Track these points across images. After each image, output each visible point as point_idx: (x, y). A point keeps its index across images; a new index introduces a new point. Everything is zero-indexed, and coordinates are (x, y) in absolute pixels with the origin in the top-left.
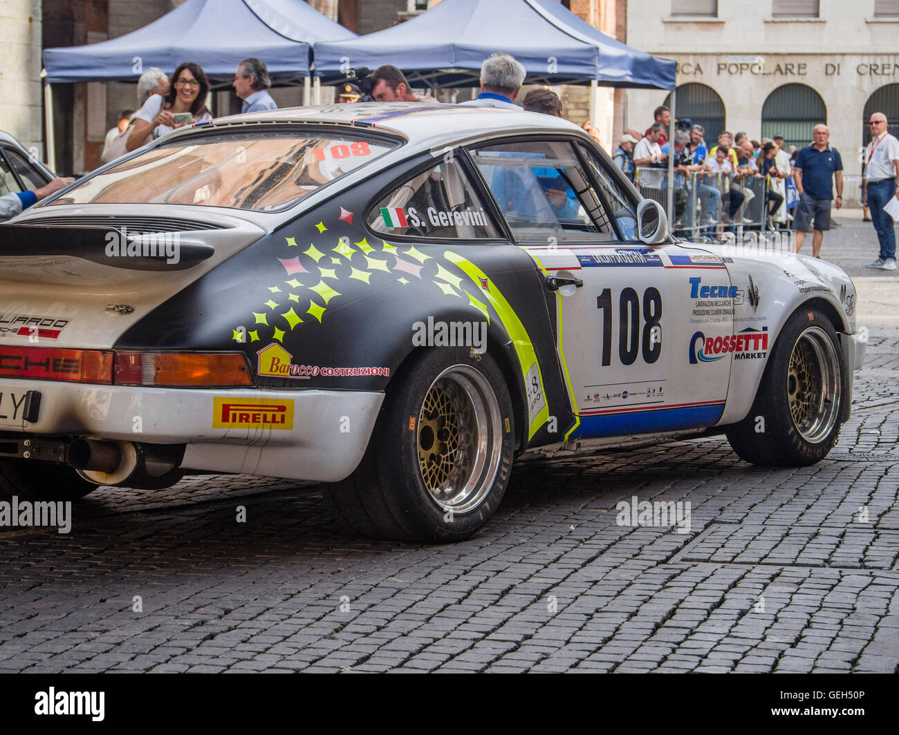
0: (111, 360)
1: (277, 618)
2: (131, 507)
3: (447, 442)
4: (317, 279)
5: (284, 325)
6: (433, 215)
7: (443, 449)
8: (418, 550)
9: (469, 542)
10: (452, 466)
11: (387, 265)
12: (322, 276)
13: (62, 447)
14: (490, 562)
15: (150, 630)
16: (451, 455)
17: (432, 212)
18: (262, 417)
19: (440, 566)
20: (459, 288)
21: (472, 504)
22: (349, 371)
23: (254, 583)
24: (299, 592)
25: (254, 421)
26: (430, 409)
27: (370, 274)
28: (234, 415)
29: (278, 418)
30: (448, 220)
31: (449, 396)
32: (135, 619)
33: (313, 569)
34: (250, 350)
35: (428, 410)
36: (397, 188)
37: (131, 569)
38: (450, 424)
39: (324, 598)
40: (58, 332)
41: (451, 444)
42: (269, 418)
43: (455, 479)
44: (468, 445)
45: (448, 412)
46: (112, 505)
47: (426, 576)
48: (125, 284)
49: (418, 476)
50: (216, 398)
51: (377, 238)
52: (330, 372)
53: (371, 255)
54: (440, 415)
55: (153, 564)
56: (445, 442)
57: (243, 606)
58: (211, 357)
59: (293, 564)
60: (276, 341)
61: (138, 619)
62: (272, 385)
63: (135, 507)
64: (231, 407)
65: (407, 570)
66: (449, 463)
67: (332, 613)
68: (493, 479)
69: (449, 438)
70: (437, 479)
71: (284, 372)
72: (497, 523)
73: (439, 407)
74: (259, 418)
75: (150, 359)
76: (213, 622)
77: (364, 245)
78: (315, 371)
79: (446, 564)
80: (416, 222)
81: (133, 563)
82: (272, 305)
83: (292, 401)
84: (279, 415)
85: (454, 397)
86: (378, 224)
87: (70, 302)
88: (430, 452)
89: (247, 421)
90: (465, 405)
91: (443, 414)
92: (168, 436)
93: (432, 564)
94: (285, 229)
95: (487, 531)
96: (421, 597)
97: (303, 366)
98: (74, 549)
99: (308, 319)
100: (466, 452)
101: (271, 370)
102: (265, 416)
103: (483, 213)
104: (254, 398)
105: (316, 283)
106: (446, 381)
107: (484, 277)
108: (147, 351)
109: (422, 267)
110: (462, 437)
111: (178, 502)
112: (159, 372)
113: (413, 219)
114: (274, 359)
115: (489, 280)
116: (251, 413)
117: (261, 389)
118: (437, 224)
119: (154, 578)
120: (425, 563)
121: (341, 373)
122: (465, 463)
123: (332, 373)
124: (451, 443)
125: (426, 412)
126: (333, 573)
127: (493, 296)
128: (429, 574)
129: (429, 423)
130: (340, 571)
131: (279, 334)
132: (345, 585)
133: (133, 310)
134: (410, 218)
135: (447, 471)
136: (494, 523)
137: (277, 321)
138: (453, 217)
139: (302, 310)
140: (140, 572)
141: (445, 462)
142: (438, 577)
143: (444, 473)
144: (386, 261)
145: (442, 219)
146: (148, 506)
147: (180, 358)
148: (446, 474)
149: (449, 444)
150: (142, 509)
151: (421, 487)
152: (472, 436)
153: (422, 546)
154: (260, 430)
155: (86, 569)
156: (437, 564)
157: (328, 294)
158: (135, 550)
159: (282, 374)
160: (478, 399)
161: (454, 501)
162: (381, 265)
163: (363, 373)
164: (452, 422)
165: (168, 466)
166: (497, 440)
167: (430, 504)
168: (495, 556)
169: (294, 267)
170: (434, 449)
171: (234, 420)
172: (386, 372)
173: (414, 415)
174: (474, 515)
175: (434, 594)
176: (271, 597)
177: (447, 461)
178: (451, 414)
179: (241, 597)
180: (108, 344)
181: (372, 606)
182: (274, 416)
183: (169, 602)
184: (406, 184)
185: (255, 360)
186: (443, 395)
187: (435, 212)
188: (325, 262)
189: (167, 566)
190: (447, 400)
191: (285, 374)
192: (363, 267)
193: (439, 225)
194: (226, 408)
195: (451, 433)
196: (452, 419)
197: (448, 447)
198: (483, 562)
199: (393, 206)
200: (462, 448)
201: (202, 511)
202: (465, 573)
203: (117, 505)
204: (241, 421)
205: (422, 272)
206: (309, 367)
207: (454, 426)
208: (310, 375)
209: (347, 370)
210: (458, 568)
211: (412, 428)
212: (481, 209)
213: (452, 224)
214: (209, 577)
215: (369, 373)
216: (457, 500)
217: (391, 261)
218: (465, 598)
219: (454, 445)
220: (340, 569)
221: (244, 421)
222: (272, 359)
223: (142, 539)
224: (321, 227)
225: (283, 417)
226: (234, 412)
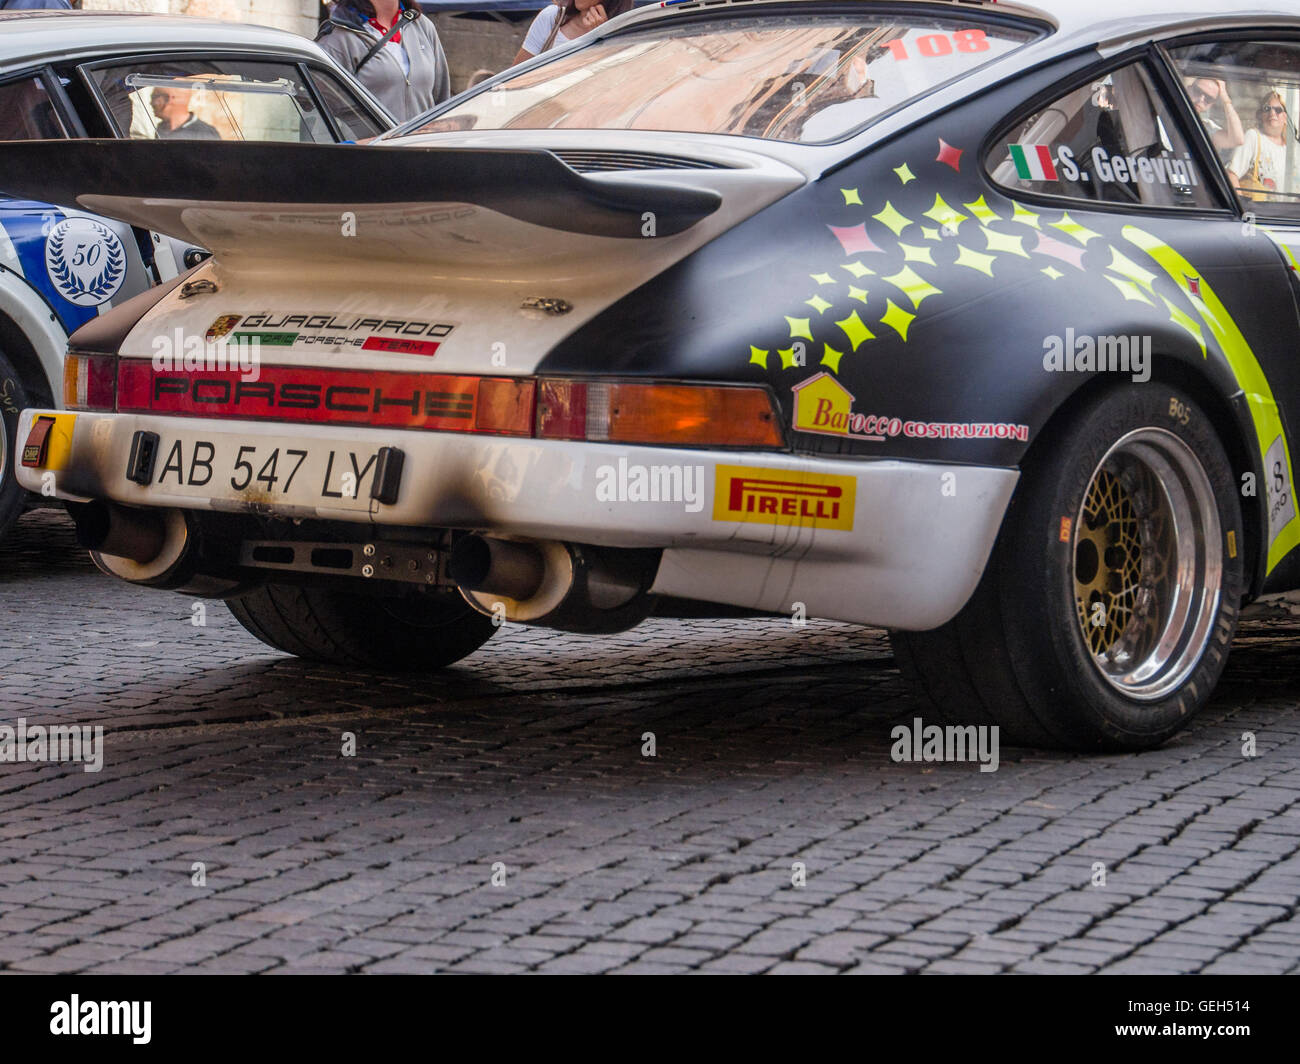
0: (531, 396)
1: (839, 855)
2: (538, 683)
3: (1122, 571)
4: (897, 263)
5: (840, 341)
6: (1102, 161)
7: (1115, 584)
8: (1068, 762)
9: (1162, 753)
10: (1128, 615)
11: (1023, 243)
12: (907, 259)
13: (432, 557)
14: (1206, 783)
15: (610, 866)
16: (1128, 594)
17: (1099, 155)
18: (798, 505)
19: (1116, 787)
20: (1150, 289)
21: (1167, 683)
22: (955, 429)
23: (782, 801)
24: (868, 818)
25: (785, 510)
26: (1094, 508)
27: (993, 258)
28: (751, 499)
29: (828, 509)
30: (1128, 171)
31: (1127, 489)
32: (579, 849)
33: (883, 784)
34: (780, 383)
35: (1090, 509)
36: (1036, 112)
37: (557, 774)
38: (1128, 538)
39: (915, 829)
40: (435, 346)
41: (1128, 576)
42: (812, 508)
43: (1134, 639)
44: (1158, 579)
45: (1125, 516)
46: (504, 678)
47: (1094, 801)
48: (554, 262)
49: (1073, 625)
50: (720, 467)
51: (1003, 197)
52: (921, 430)
53: (993, 226)
54: (1111, 521)
55: (593, 769)
56: (1118, 571)
57: (771, 835)
58: (711, 390)
59: (846, 775)
60: (826, 369)
61: (584, 849)
62: (816, 449)
63: (544, 683)
64: (746, 485)
65: (1058, 790)
66: (1125, 609)
67: (937, 851)
68: (1204, 641)
69: (1126, 564)
70: (1102, 637)
71: (839, 425)
72: (1203, 726)
73: (1109, 506)
74: (794, 507)
75: (603, 394)
76: (722, 857)
77: (979, 208)
78: (894, 426)
79: (1127, 783)
80: (1071, 172)
81: (556, 765)
82: (820, 305)
83: (852, 479)
84: (828, 503)
85: (1135, 488)
86: (1004, 173)
87: (455, 294)
88: (1091, 587)
89: (773, 510)
90: (1155, 505)
91: (1116, 520)
92: (632, 533)
93: (1102, 783)
94: (839, 175)
95: (1188, 737)
96: (1094, 832)
97: (872, 418)
98: (448, 742)
99: (884, 333)
100: (1154, 591)
101: (816, 422)
102: (805, 504)
103: (1189, 163)
104: (786, 471)
105: (897, 270)
106: (1123, 458)
107: (1194, 274)
108: (596, 379)
109: (1084, 251)
110: (1148, 564)
111: (618, 680)
112: (618, 416)
113: (1066, 167)
114: (822, 402)
115: (1201, 280)
116: (780, 497)
117: (798, 455)
118: (1108, 178)
119: (601, 790)
120: (1088, 782)
121: (940, 433)
122: (1151, 613)
123: (925, 432)
124: (1129, 573)
125: (1086, 514)
126: (922, 791)
127: (1208, 307)
128: (1099, 797)
129: (1091, 535)
130: (933, 789)
131: (832, 358)
132: (949, 809)
133: (569, 309)
134: (1062, 165)
135: (1120, 624)
136: (1199, 725)
137: (827, 333)
138: (1136, 168)
139: (872, 317)
140: (573, 779)
141: (1117, 607)
142: (1117, 803)
143: (1115, 627)
144: (1019, 238)
145: (1117, 169)
146: (567, 683)
147: (652, 392)
148: (1119, 630)
149: (1125, 574)
150: (557, 687)
151: (1079, 647)
152: (1165, 564)
153: (1075, 757)
154: (794, 530)
155: (475, 772)
156: (1111, 783)
157: (919, 291)
158: (556, 747)
159: (836, 429)
160: (1180, 494)
161: (1136, 676)
162: (1012, 244)
163: (981, 434)
164: (1131, 535)
165: (626, 591)
166: (1213, 570)
167: (1093, 678)
168: (1214, 775)
169: (855, 240)
170: (1098, 583)
171: (750, 508)
172: (1022, 432)
173: (1069, 514)
174: (1172, 704)
175: (1117, 828)
176: (818, 824)
177: (1121, 605)
178: (1129, 520)
179: (764, 822)
180: (527, 368)
181: (1005, 842)
182: (820, 506)
183: (636, 826)
184: (1053, 106)
185: (788, 401)
186: (1116, 484)
187: (1105, 157)
188: (912, 235)
189: (618, 772)
190: (1124, 493)
191: (841, 430)
192: (980, 246)
193: (1113, 180)
194: (737, 486)
195: (1129, 556)
196: (1132, 529)
197: (1124, 579)
198: (1193, 783)
199: (1031, 142)
200: (1148, 583)
201: (664, 693)
202: (1165, 798)
203: (511, 680)
204: (762, 509)
205: (1083, 259)
206: (884, 419)
207: (1134, 543)
208: (886, 435)
209: (952, 428)
210: (1150, 790)
211: (1065, 536)
212: (1187, 155)
213: (1135, 180)
214: (699, 791)
215: (991, 434)
216: (1140, 675)
217: (1029, 239)
218: (1172, 837)
219: (1134, 578)
220: (933, 785)
221: (767, 510)
222: (817, 404)
223: (568, 730)
224: (905, 174)
225: (836, 507)
226: (750, 493)
